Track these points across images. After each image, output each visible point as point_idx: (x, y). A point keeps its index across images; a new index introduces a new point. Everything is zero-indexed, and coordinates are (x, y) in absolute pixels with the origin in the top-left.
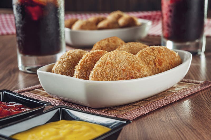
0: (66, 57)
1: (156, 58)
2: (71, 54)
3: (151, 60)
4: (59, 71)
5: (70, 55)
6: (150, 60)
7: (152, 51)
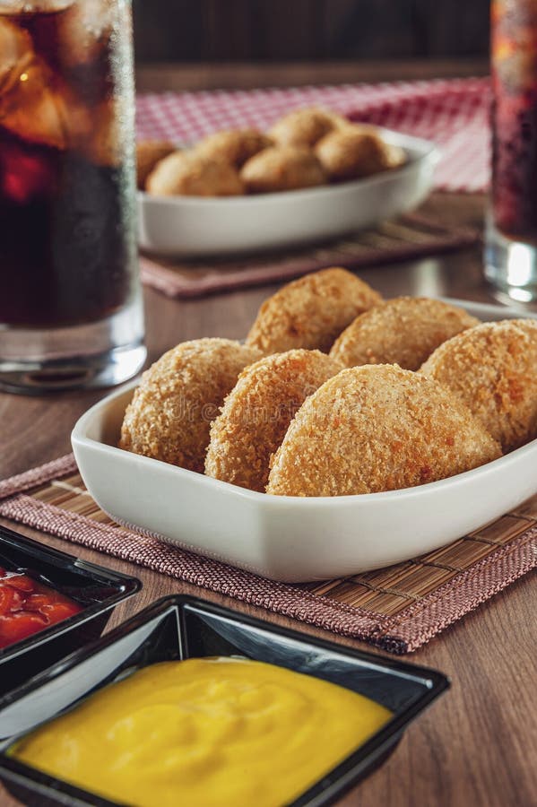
0: (172, 377)
1: (502, 377)
2: (189, 365)
3: (483, 385)
4: (148, 434)
5: (185, 366)
6: (481, 382)
7: (486, 347)
